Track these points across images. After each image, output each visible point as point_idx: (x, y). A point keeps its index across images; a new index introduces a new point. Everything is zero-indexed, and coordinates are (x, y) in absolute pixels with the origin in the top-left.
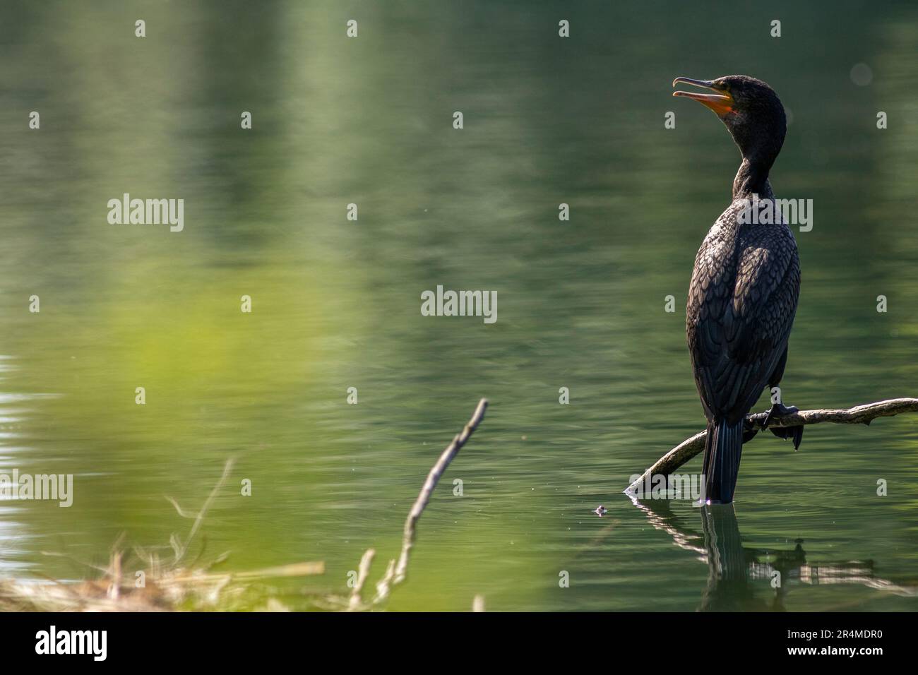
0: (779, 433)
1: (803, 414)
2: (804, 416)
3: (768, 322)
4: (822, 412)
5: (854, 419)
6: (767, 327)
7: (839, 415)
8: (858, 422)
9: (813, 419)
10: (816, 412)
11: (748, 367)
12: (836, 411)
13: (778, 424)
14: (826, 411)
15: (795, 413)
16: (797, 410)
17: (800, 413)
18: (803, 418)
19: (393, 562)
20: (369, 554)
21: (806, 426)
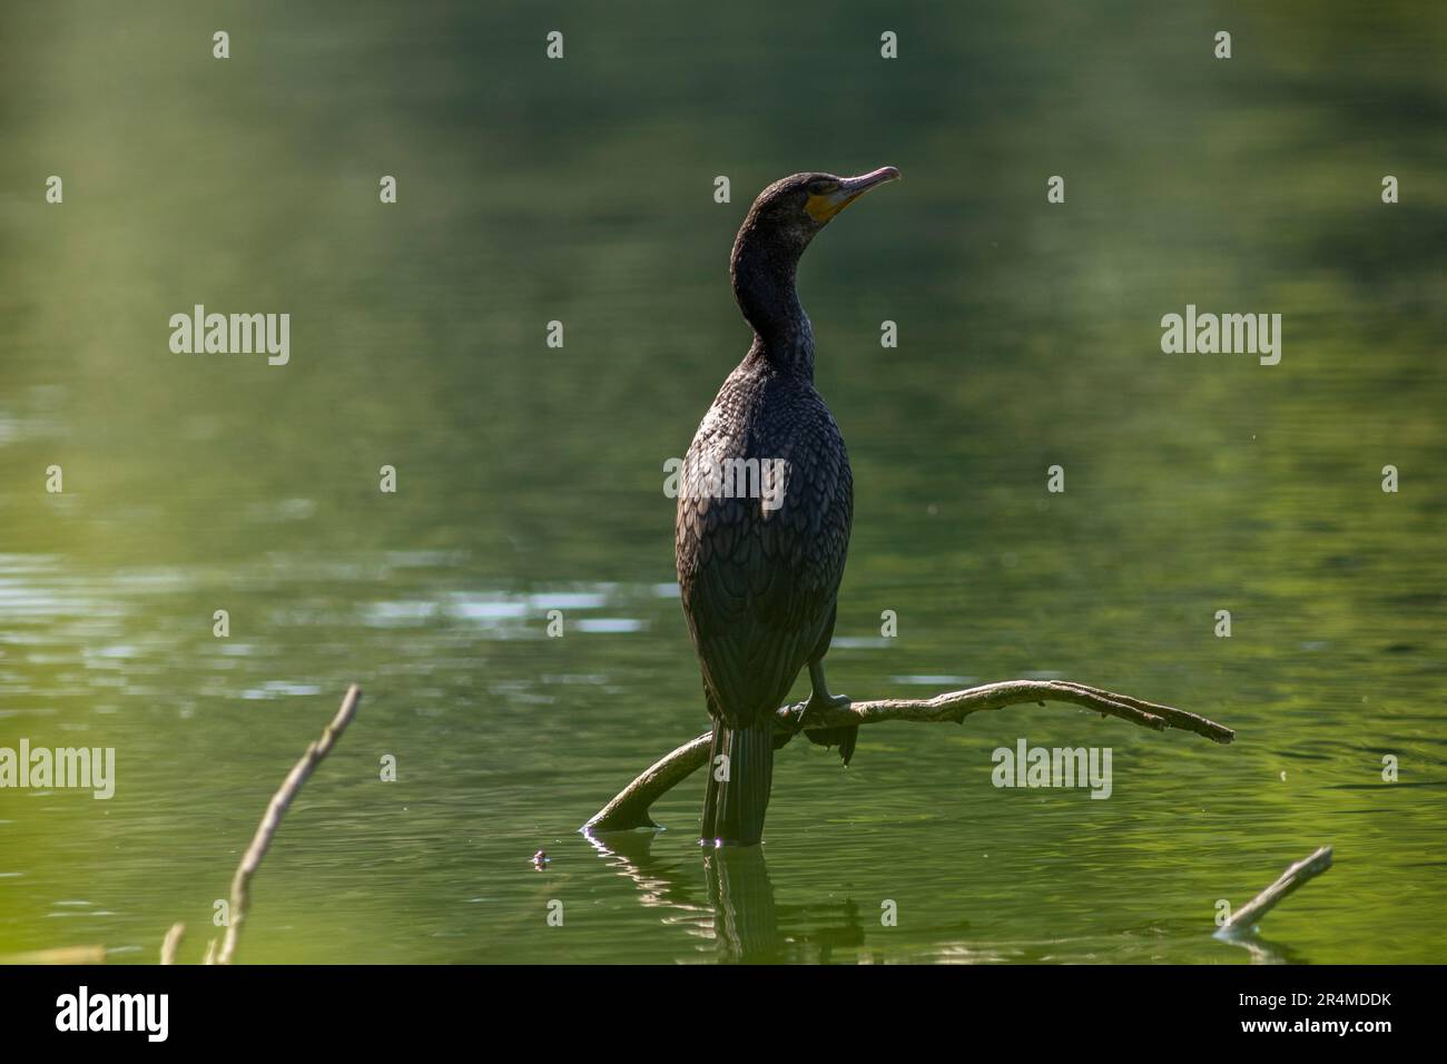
0: (816, 737)
1: (859, 707)
2: (859, 710)
3: (818, 563)
4: (889, 703)
5: (939, 714)
6: (818, 571)
7: (914, 708)
8: (945, 720)
9: (873, 715)
10: (879, 703)
11: (794, 635)
12: (910, 702)
13: (819, 723)
14: (893, 702)
15: (846, 706)
16: (849, 702)
17: (853, 706)
18: (858, 714)
19: (213, 944)
20: (176, 930)
21: (862, 726)
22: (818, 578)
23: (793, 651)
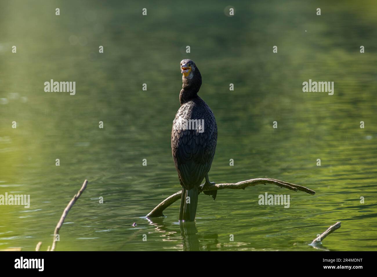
0: (206, 193)
1: (218, 185)
2: (218, 186)
3: (210, 147)
4: (225, 184)
5: (238, 187)
6: (210, 150)
7: (232, 186)
8: (240, 189)
9: (221, 187)
10: (223, 184)
11: (203, 166)
12: (231, 184)
15: (214, 185)
16: (215, 184)
17: (216, 185)
18: (217, 187)
19: (49, 247)
20: (40, 244)
21: (218, 190)
22: (210, 151)
23: (203, 170)
